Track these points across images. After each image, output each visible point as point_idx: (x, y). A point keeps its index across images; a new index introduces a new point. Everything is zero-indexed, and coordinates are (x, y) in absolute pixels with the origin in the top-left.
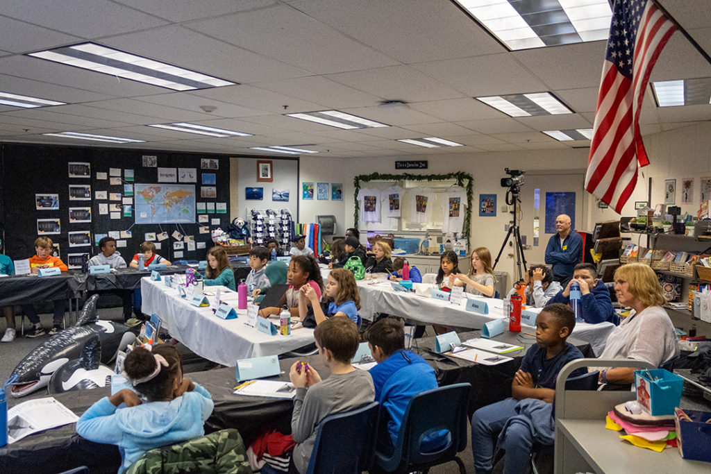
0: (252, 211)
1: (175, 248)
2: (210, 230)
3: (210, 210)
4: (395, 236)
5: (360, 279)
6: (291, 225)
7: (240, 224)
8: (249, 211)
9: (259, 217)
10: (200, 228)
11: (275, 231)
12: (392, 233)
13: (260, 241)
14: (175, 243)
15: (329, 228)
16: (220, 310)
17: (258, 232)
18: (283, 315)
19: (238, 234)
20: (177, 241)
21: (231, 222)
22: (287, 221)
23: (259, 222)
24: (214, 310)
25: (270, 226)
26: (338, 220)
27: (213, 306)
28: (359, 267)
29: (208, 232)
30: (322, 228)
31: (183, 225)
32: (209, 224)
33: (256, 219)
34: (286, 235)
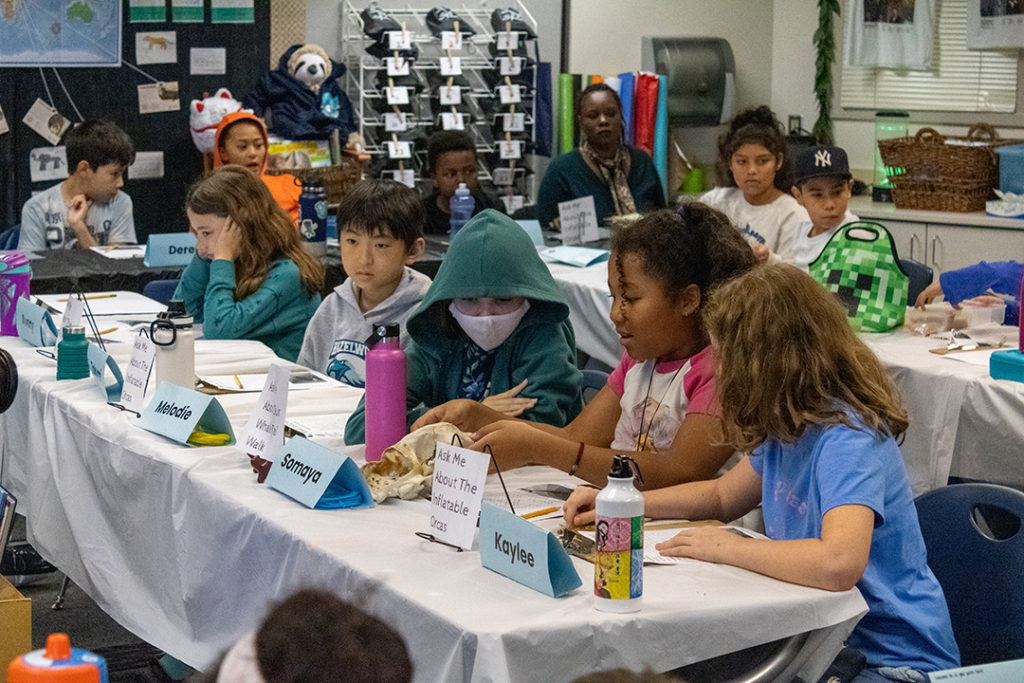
0: (365, 15)
1: (37, 176)
2: (185, 96)
3: (182, 11)
4: (1003, 134)
5: (883, 329)
6: (535, 77)
7: (312, 70)
8: (353, 13)
9: (398, 40)
10: (142, 90)
11: (463, 106)
12: (990, 121)
13: (400, 150)
14: (38, 152)
15: (702, 93)
16: (289, 463)
17: (390, 109)
18: (608, 504)
19: (304, 115)
20: (48, 144)
21: (274, 65)
22: (517, 60)
23: (396, 67)
24: (261, 468)
25: (444, 80)
26: (742, 57)
27: (252, 443)
28: (878, 273)
29: (174, 105)
30: (670, 93)
31: (70, 73)
32: (175, 71)
33: (380, 49)
34: (514, 122)
